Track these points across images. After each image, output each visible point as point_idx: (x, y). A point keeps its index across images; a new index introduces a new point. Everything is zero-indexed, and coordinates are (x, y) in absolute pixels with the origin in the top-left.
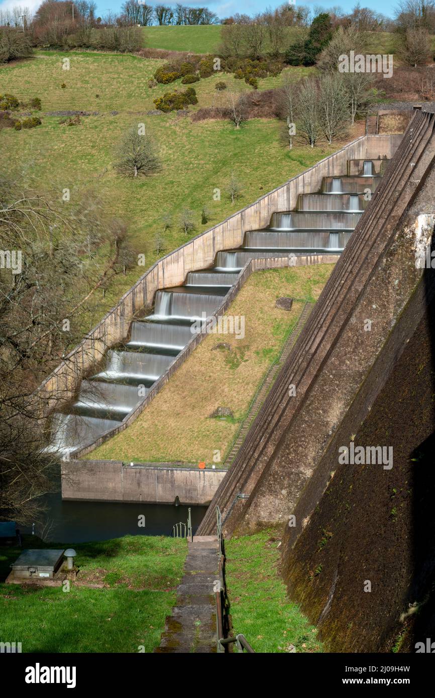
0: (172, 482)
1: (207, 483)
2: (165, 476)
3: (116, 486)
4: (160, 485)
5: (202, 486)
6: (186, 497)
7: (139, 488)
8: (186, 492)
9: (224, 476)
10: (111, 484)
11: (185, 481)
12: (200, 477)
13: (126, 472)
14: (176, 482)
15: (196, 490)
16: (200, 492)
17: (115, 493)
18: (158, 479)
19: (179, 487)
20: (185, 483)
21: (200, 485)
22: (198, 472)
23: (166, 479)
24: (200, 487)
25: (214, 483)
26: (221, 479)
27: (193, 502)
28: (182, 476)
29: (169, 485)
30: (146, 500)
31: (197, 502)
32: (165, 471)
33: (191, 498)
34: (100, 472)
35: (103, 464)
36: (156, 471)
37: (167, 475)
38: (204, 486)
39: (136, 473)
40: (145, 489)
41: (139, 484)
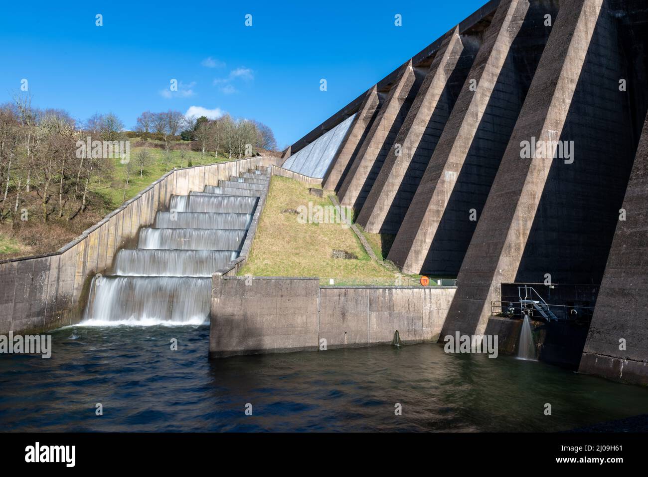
0: (391, 308)
1: (434, 306)
2: (381, 298)
3: (309, 320)
4: (374, 315)
5: (428, 311)
6: (408, 331)
7: (343, 321)
8: (408, 323)
9: (453, 295)
10: (300, 317)
11: (407, 305)
12: (425, 299)
13: (325, 295)
14: (395, 309)
15: (421, 318)
16: (426, 321)
17: (306, 333)
18: (371, 305)
19: (399, 314)
20: (407, 309)
21: (426, 309)
22: (423, 290)
23: (382, 303)
24: (425, 312)
25: (442, 307)
26: (451, 299)
27: (418, 338)
28: (403, 298)
29: (386, 313)
30: (353, 341)
31: (422, 338)
32: (381, 290)
33: (415, 332)
34: (282, 296)
35: (288, 282)
36: (368, 291)
37: (384, 296)
38: (430, 312)
39: (339, 295)
40: (352, 323)
41: (343, 315)
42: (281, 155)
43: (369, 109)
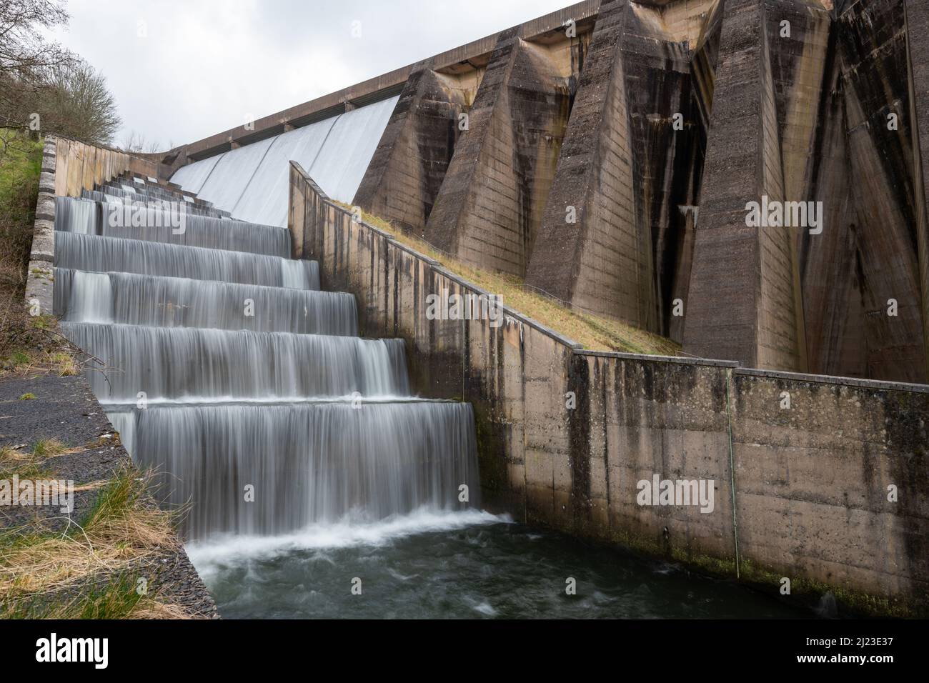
42: (162, 160)
43: (424, 97)
